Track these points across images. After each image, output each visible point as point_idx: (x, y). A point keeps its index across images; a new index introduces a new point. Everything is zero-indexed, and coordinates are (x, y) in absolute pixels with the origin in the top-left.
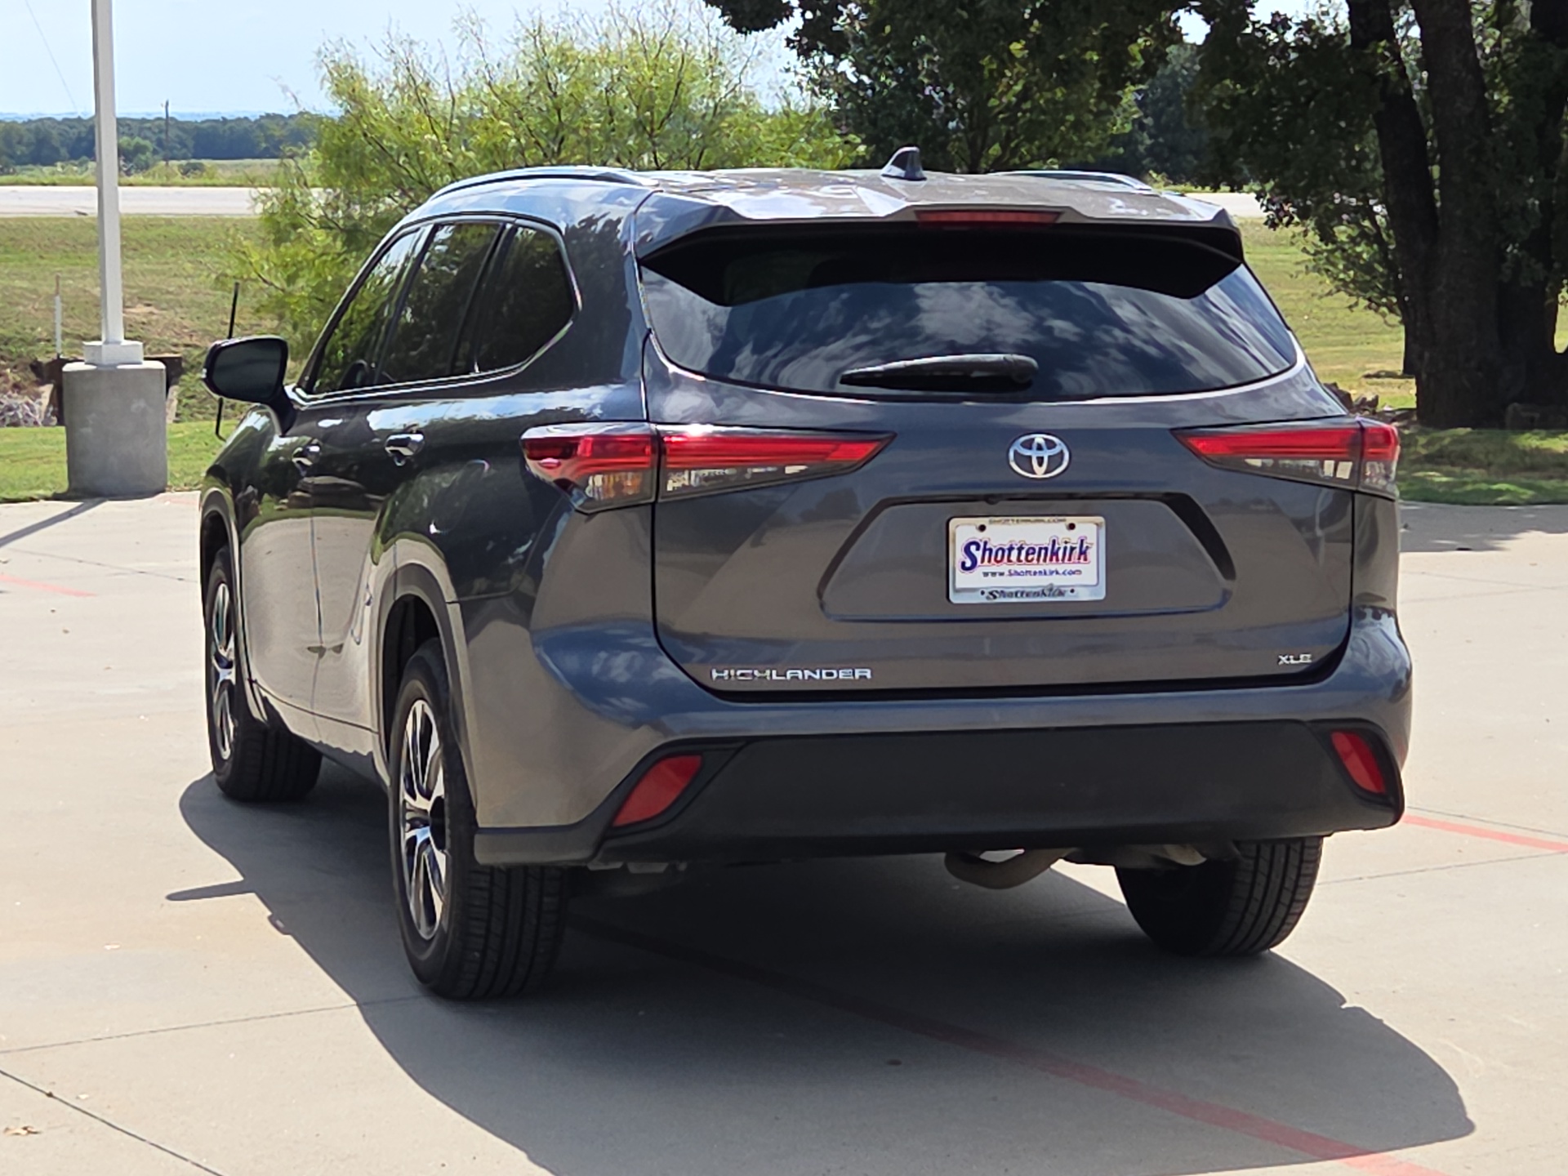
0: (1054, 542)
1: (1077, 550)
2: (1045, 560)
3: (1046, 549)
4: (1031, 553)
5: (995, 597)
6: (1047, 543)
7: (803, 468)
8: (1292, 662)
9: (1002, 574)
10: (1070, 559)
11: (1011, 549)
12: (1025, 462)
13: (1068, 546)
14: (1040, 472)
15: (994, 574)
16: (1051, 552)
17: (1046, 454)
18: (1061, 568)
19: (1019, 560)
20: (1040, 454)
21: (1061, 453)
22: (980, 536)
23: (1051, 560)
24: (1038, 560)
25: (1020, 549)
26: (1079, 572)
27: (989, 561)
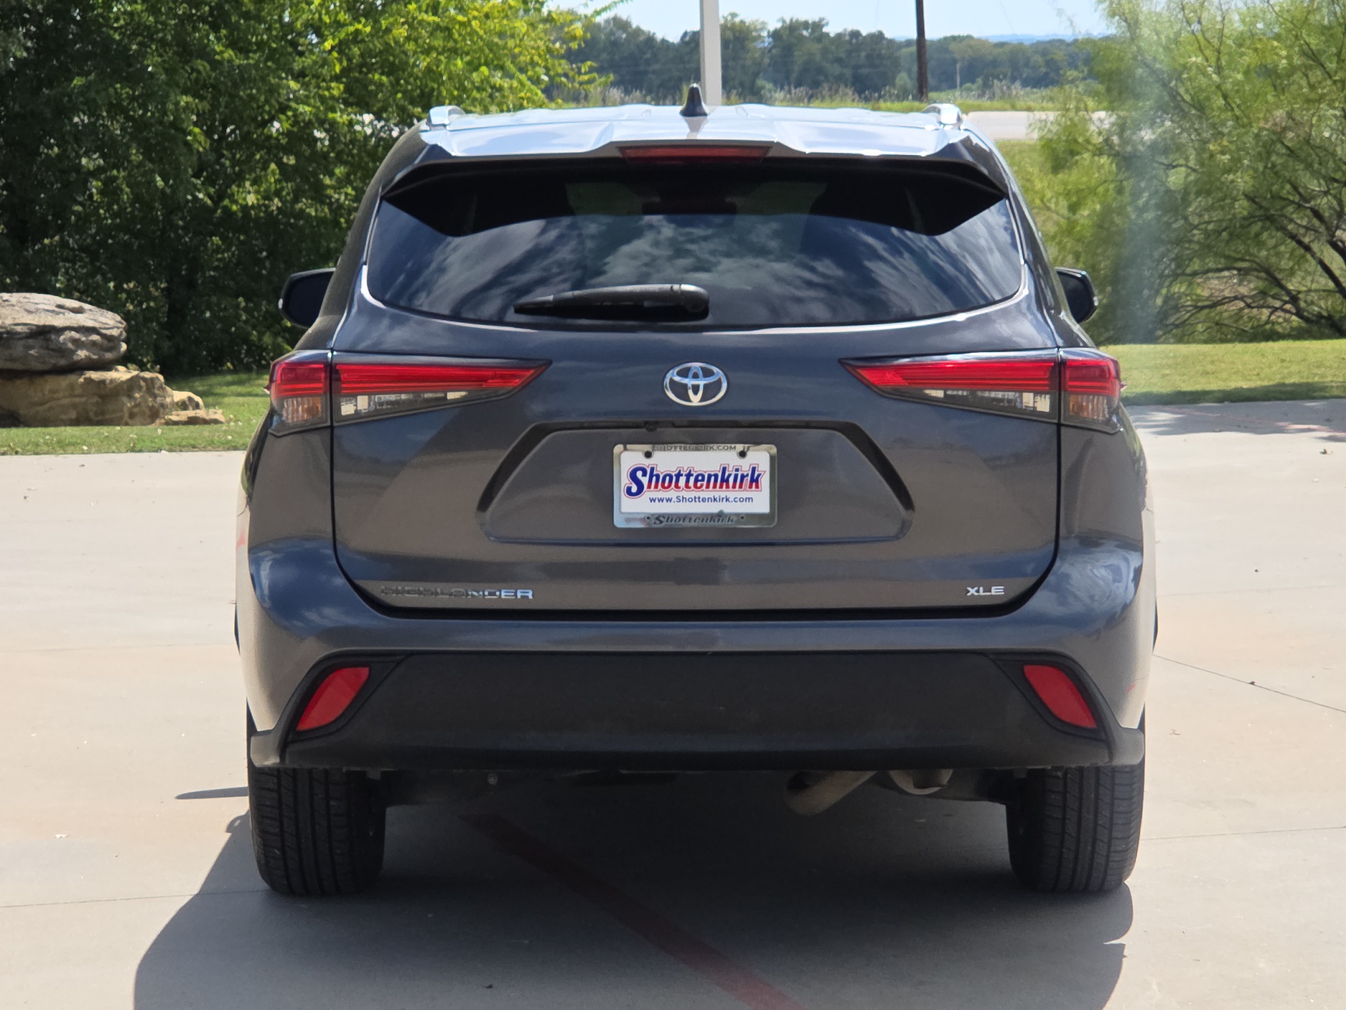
0: (724, 469)
1: (749, 478)
2: (715, 487)
3: (716, 476)
4: (699, 480)
5: (661, 522)
6: (716, 469)
7: (463, 393)
8: (981, 593)
9: (669, 500)
10: (741, 486)
11: (679, 475)
12: (681, 391)
13: (740, 473)
14: (695, 400)
15: (661, 500)
16: (723, 479)
17: (701, 383)
18: (732, 494)
19: (687, 486)
20: (695, 382)
21: (719, 383)
22: (646, 463)
23: (721, 487)
24: (708, 486)
25: (689, 475)
26: (750, 499)
27: (656, 487)
